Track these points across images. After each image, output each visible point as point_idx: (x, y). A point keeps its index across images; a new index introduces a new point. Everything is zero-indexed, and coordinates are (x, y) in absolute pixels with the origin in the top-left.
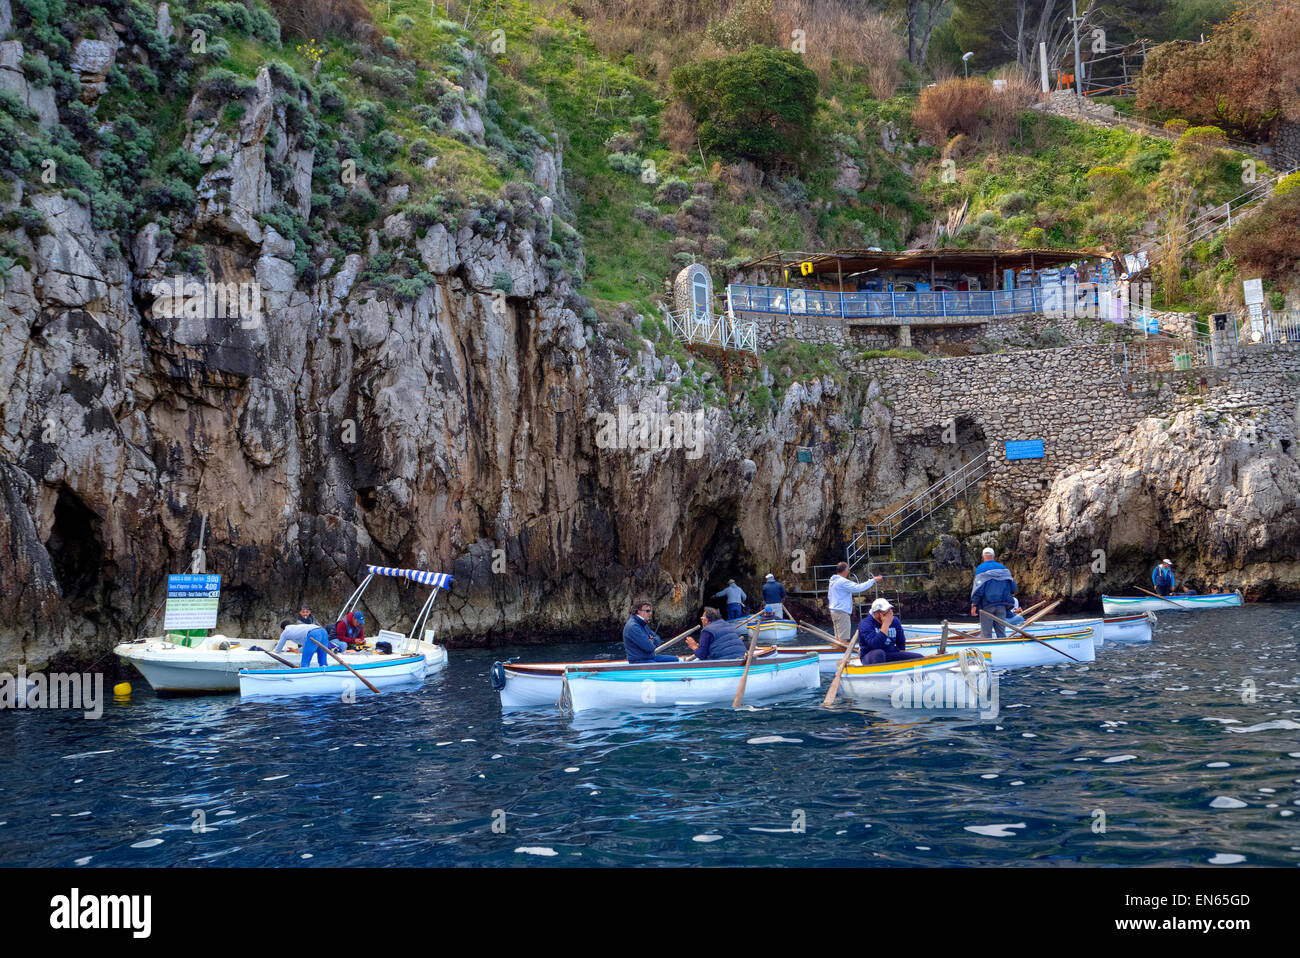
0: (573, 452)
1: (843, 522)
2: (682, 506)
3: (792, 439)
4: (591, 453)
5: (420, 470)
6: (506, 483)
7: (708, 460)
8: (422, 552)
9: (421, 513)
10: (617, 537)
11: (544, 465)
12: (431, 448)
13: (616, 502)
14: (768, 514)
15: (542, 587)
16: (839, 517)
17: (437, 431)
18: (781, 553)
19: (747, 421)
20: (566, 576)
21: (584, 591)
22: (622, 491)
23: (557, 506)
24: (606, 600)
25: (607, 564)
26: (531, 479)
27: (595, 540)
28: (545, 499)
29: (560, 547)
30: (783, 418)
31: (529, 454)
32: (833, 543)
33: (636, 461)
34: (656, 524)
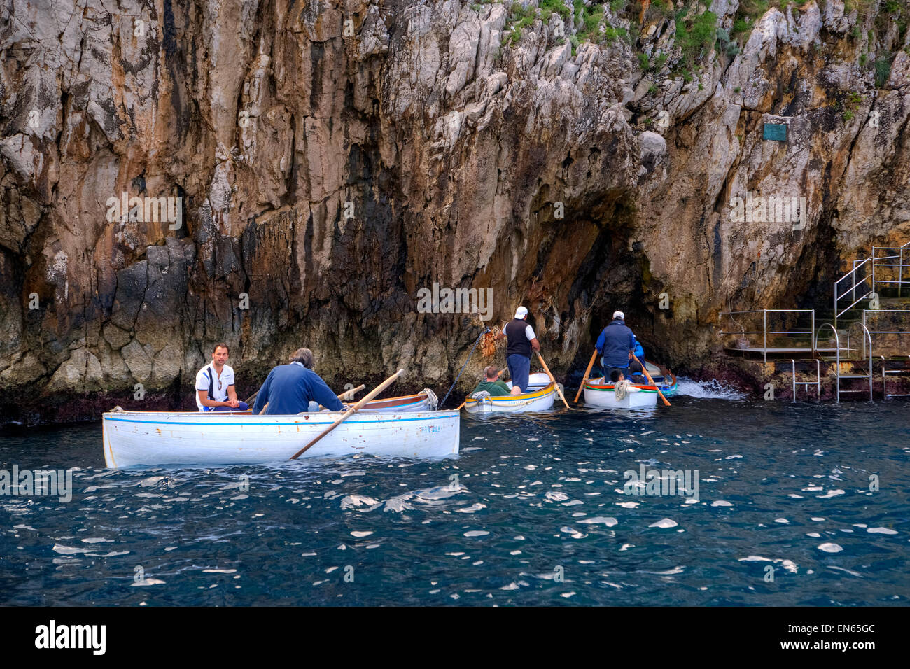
0: (341, 107)
1: (841, 240)
2: (517, 202)
3: (754, 102)
4: (369, 110)
5: (64, 123)
6: (224, 152)
7: (563, 130)
8: (61, 255)
9: (64, 192)
10: (404, 247)
11: (293, 128)
12: (83, 89)
13: (405, 191)
14: (700, 223)
15: (275, 318)
16: (833, 232)
17: (95, 61)
18: (718, 285)
19: (666, 70)
20: (316, 304)
21: (342, 330)
22: (415, 175)
23: (308, 192)
24: (379, 345)
25: (384, 289)
26: (268, 147)
27: (367, 251)
28: (290, 180)
29: (308, 257)
30: (743, 68)
31: (267, 107)
32: (821, 274)
33: (438, 127)
34: (466, 230)
